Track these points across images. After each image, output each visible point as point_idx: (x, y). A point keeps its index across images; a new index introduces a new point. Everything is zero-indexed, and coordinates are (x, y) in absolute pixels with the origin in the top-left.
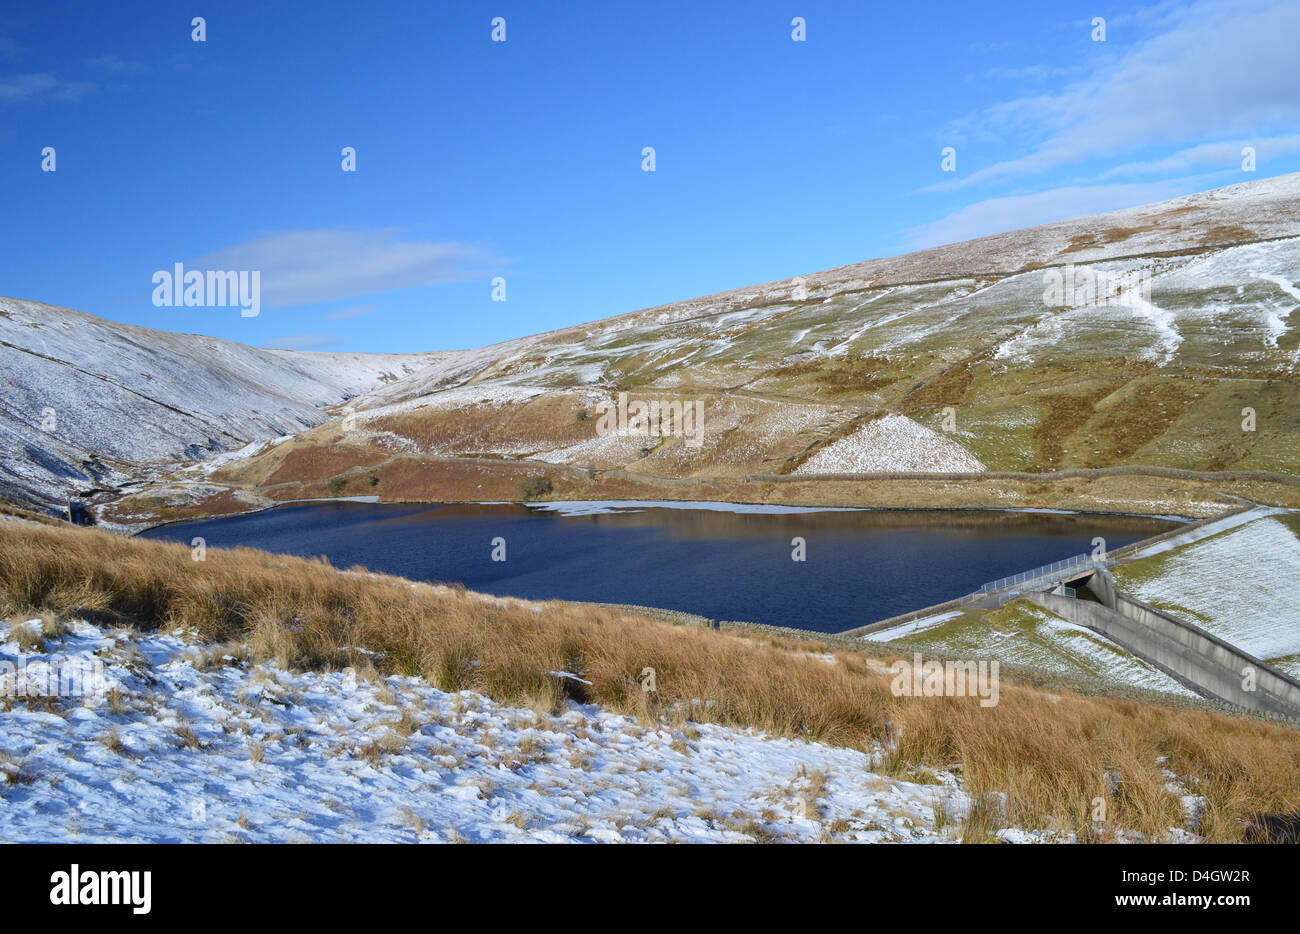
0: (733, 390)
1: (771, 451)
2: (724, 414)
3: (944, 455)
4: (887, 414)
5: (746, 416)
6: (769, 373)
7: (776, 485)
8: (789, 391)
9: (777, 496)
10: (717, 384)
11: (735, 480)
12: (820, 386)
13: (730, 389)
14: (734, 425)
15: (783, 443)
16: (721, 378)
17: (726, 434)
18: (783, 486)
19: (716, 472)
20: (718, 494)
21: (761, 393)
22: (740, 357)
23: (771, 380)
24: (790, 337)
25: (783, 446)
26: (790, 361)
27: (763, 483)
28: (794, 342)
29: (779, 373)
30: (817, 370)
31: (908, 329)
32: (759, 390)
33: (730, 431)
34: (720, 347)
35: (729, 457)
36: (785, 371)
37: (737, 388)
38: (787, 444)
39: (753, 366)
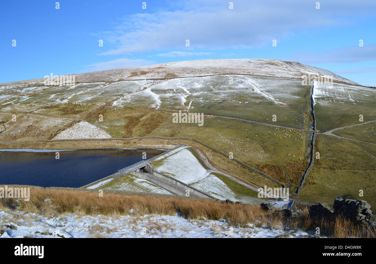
0: (30, 113)
1: (44, 132)
2: (27, 120)
3: (99, 133)
4: (81, 121)
5: (35, 121)
6: (42, 108)
7: (47, 143)
8: (49, 114)
9: (48, 146)
10: (24, 111)
11: (33, 141)
12: (60, 112)
13: (29, 112)
14: (31, 124)
15: (49, 130)
16: (26, 109)
17: (29, 127)
18: (50, 143)
19: (26, 139)
20: (27, 146)
21: (40, 114)
22: (32, 102)
23: (43, 110)
24: (49, 96)
25: (48, 131)
26: (49, 104)
27: (43, 142)
28: (50, 98)
29: (46, 108)
30: (58, 107)
31: (86, 96)
32: (39, 113)
33: (30, 126)
34: (25, 99)
35: (30, 134)
36: (47, 107)
37: (31, 112)
38: (50, 130)
39: (37, 105)
